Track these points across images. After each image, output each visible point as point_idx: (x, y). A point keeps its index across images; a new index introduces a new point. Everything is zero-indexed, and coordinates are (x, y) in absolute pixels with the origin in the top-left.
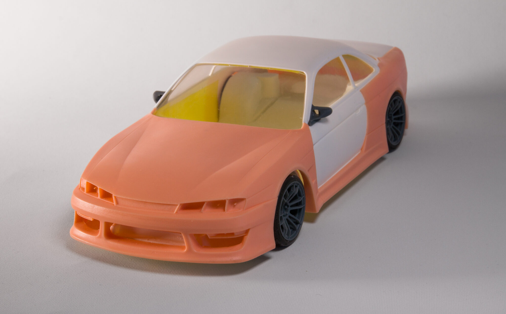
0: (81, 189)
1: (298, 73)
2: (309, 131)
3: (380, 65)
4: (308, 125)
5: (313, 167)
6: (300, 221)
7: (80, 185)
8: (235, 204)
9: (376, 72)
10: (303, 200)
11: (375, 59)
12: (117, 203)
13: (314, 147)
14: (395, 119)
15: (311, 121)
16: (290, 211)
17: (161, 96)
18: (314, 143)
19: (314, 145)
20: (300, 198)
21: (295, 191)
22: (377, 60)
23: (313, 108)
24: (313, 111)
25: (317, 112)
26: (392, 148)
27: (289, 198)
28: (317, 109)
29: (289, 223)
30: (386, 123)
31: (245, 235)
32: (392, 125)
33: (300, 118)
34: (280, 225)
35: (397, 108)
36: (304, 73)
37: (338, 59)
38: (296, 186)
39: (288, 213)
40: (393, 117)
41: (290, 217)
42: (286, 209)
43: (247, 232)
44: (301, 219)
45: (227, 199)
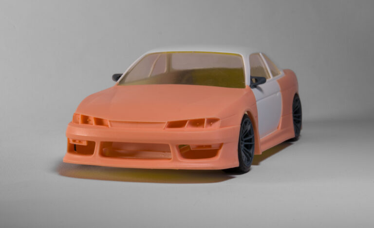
2: (252, 92)
3: (285, 72)
4: (250, 88)
6: (252, 155)
8: (211, 123)
9: (282, 74)
10: (252, 139)
12: (112, 126)
14: (295, 117)
15: (251, 85)
16: (244, 144)
17: (120, 76)
18: (256, 100)
20: (251, 135)
21: (248, 128)
24: (251, 80)
28: (254, 78)
30: (293, 113)
31: (219, 149)
33: (243, 82)
35: (297, 107)
41: (244, 149)
43: (221, 145)
45: (207, 118)
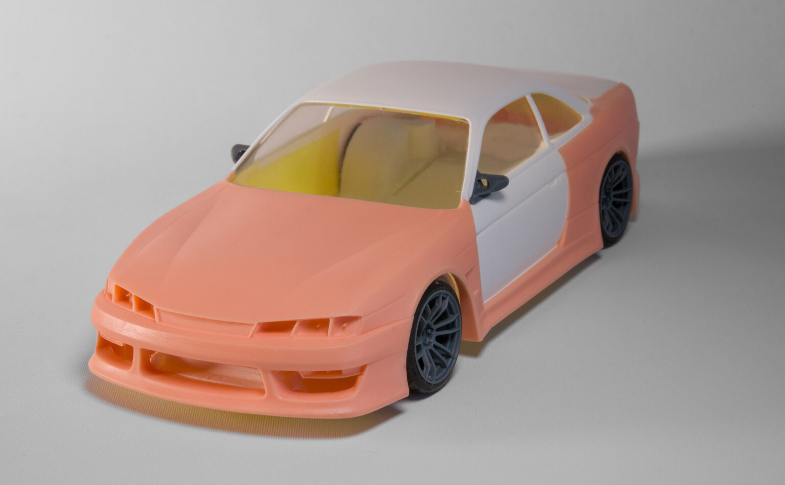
0: (107, 296)
1: (457, 120)
2: (470, 212)
3: (594, 111)
4: (469, 203)
5: (474, 269)
6: (452, 354)
7: (105, 291)
8: (344, 325)
9: (586, 120)
10: (456, 320)
11: (587, 102)
12: (160, 320)
13: (478, 238)
14: (615, 196)
15: (475, 196)
16: (435, 336)
17: (243, 152)
18: (477, 231)
19: (478, 234)
20: (452, 316)
21: (443, 306)
22: (589, 102)
23: (479, 177)
24: (478, 181)
25: (485, 182)
26: (609, 241)
27: (432, 317)
28: (484, 178)
29: (434, 356)
30: (600, 202)
31: (360, 375)
32: (610, 205)
33: (458, 191)
34: (417, 359)
35: (619, 178)
36: (467, 121)
37: (524, 100)
38: (444, 299)
39: (433, 341)
40: (613, 193)
41: (435, 346)
42: (429, 335)
43: (362, 369)
44: (454, 350)
45: (332, 318)
